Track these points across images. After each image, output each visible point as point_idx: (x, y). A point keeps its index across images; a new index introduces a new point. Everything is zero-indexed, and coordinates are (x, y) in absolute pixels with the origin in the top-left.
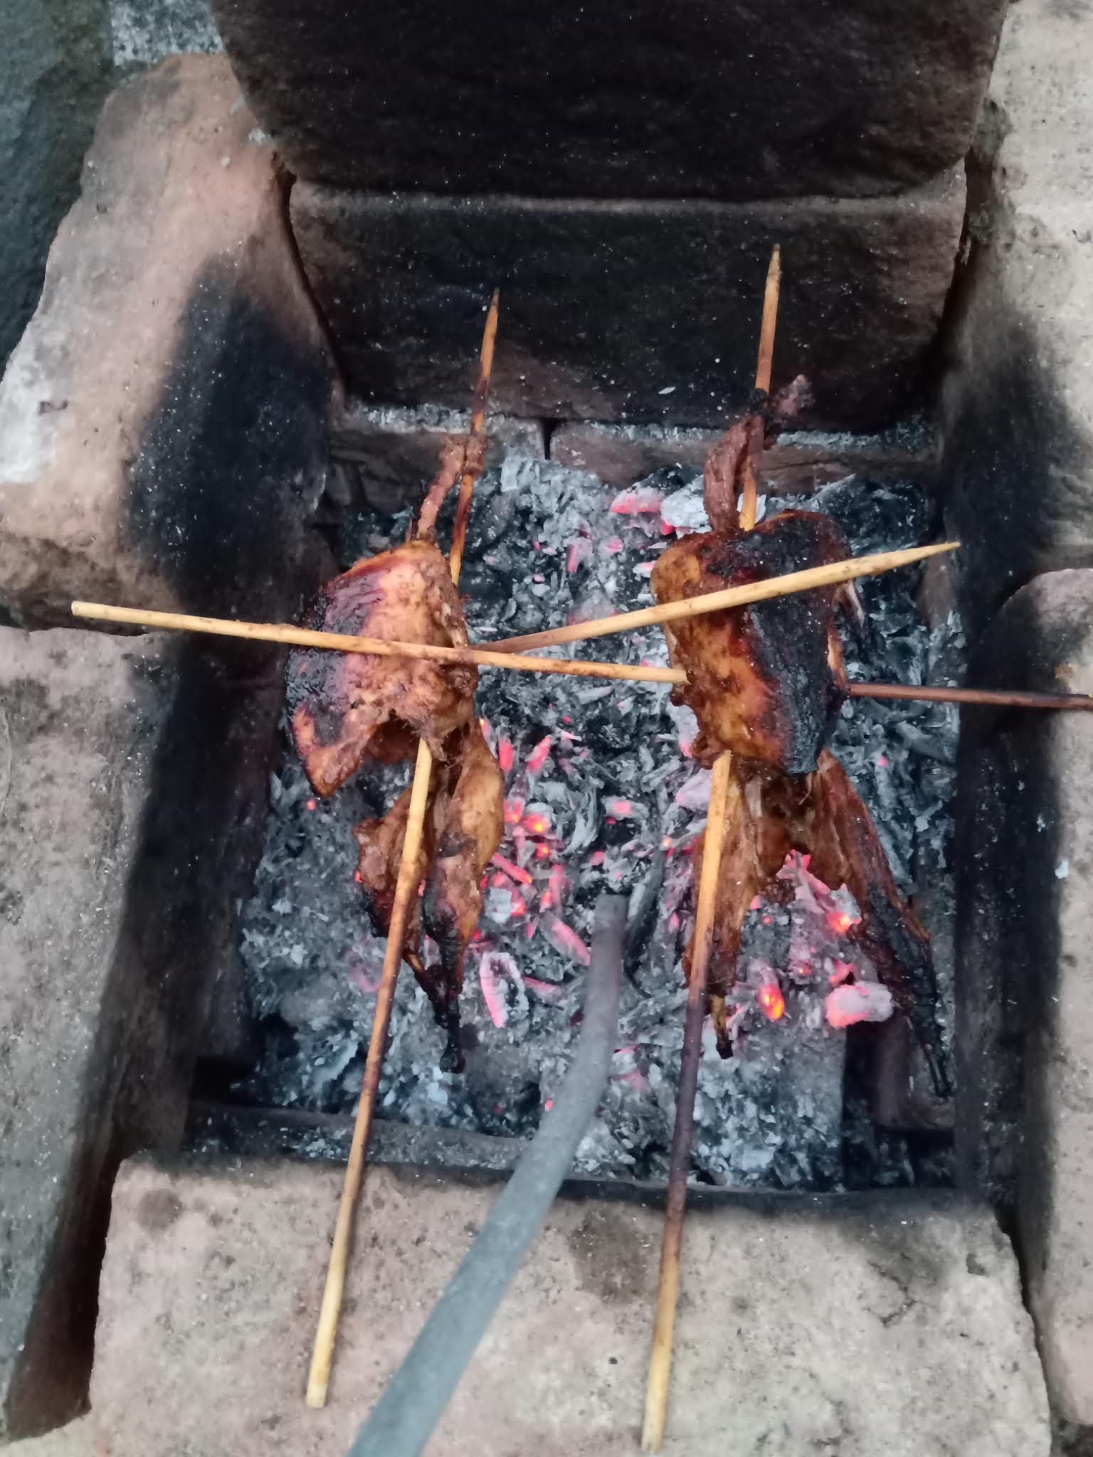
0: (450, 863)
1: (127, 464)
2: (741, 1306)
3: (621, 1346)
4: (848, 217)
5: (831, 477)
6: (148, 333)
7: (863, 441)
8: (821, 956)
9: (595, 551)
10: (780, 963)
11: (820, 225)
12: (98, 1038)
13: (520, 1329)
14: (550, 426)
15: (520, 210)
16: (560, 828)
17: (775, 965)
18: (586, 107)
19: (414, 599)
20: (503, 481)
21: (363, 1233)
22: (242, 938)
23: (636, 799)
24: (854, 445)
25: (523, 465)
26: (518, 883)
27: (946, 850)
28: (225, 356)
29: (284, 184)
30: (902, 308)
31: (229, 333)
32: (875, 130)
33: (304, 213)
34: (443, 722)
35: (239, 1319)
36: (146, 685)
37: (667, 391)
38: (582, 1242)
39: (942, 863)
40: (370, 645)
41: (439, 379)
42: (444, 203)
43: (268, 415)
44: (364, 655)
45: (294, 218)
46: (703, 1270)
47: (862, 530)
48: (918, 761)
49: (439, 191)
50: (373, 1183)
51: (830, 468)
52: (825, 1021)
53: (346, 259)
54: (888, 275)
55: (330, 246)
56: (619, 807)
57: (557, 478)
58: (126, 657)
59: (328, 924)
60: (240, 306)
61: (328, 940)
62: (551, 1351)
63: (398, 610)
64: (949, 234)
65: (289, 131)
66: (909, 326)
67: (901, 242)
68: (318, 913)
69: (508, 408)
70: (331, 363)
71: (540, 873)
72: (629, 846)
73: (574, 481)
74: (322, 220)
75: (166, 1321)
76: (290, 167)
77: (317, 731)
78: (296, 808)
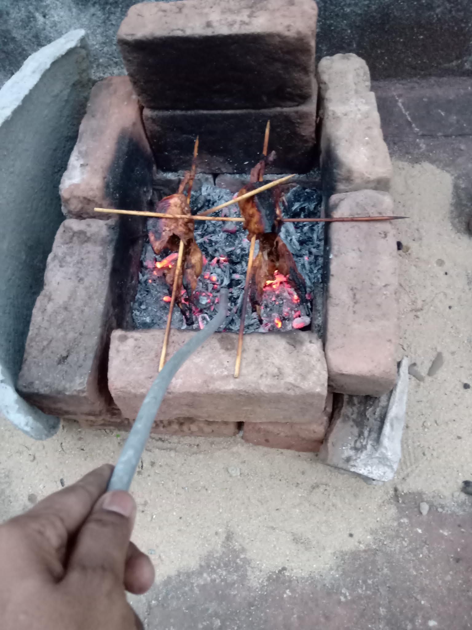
0: (189, 271)
1: (104, 178)
2: (257, 351)
3: (229, 359)
4: (286, 112)
5: (294, 187)
6: (108, 146)
7: (302, 176)
8: (291, 310)
9: (229, 211)
10: (280, 312)
11: (279, 115)
12: (105, 308)
13: (207, 357)
14: (215, 176)
15: (203, 114)
16: (220, 280)
17: (279, 314)
18: (218, 87)
19: (178, 206)
20: (202, 192)
21: (170, 340)
22: (132, 313)
23: (241, 274)
24: (299, 177)
25: (208, 188)
26: (209, 296)
27: (322, 278)
28: (128, 152)
29: (141, 109)
30: (304, 136)
31: (129, 147)
32: (289, 90)
33: (146, 116)
34: (187, 236)
35: (143, 358)
36: (111, 231)
37: (246, 163)
38: (221, 341)
39: (320, 280)
40: (168, 215)
41: (184, 162)
42: (183, 112)
43: (137, 170)
44: (166, 218)
45: (144, 118)
46: (249, 344)
47: (302, 200)
48: (316, 257)
49: (182, 109)
50: (172, 331)
51: (294, 184)
52: (293, 327)
53: (157, 128)
54: (298, 127)
55: (153, 125)
56: (236, 276)
57: (218, 191)
58: (106, 224)
59: (156, 312)
60: (131, 140)
61: (156, 316)
62: (214, 361)
63: (174, 208)
64: (312, 115)
65: (144, 95)
66: (306, 141)
67: (300, 118)
68: (153, 308)
69: (203, 170)
70: (153, 159)
71: (215, 294)
72: (239, 286)
73: (223, 192)
74: (152, 118)
75: (125, 360)
76: (143, 105)
77: (155, 237)
78: (146, 282)
